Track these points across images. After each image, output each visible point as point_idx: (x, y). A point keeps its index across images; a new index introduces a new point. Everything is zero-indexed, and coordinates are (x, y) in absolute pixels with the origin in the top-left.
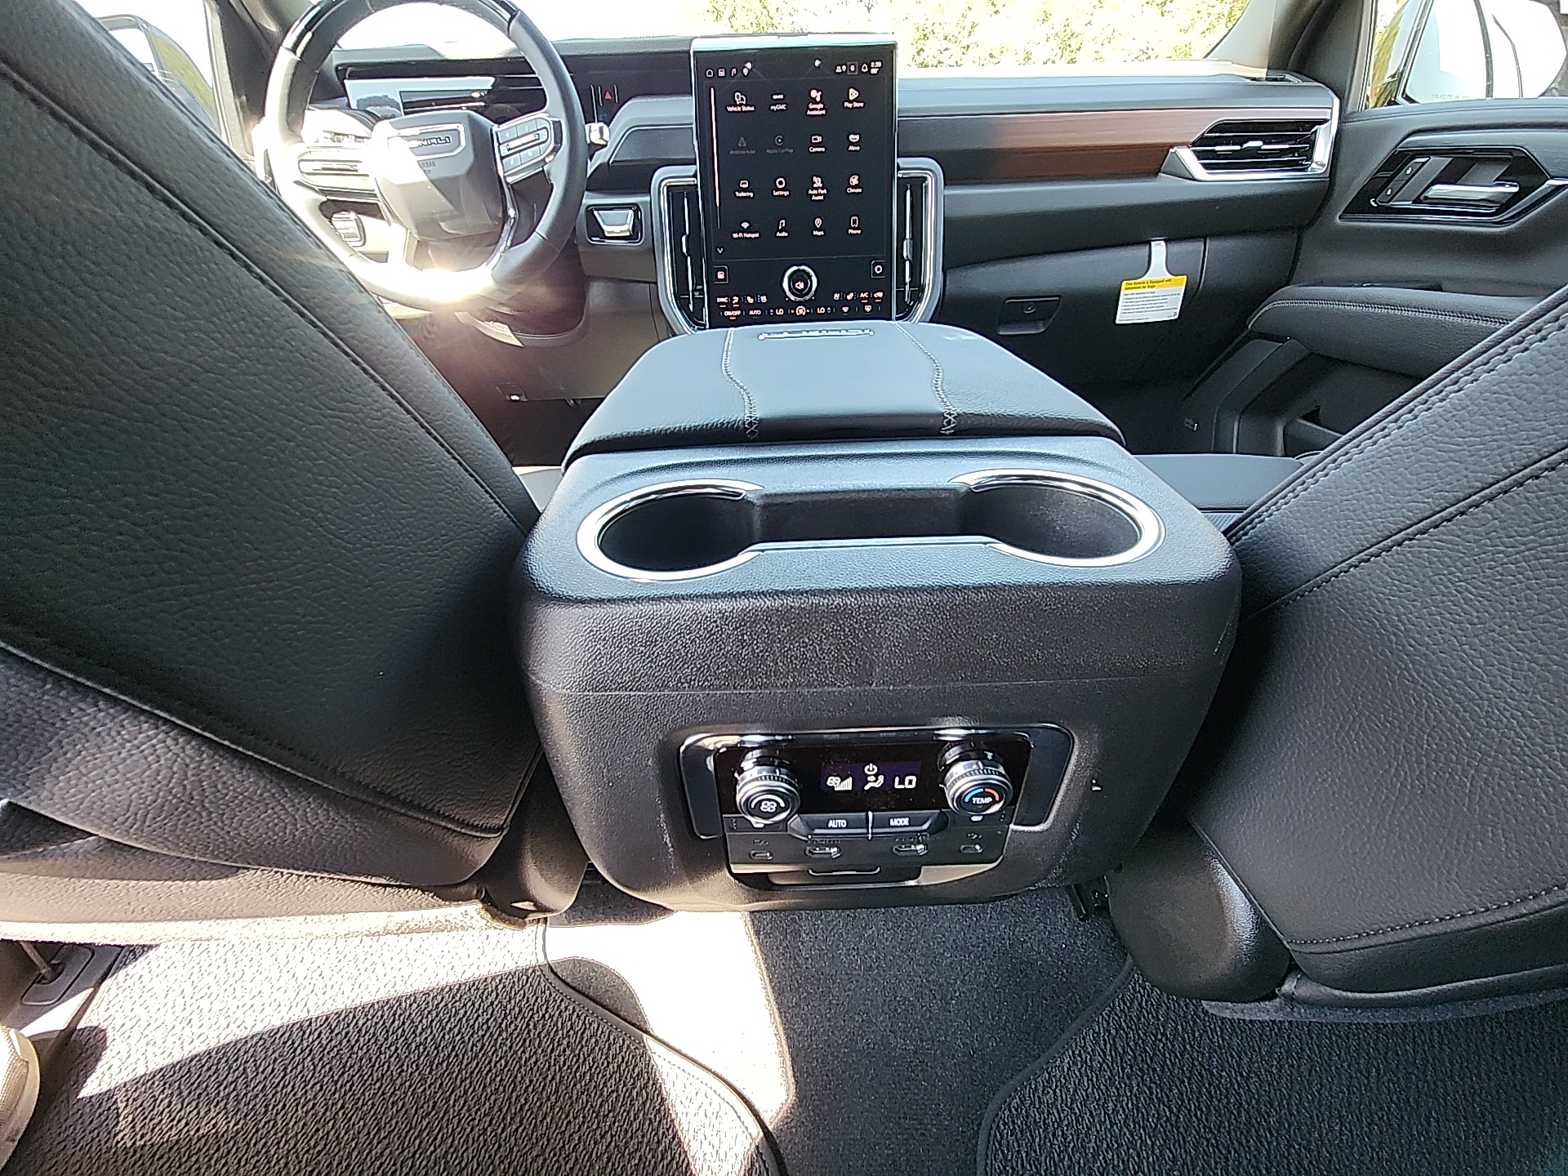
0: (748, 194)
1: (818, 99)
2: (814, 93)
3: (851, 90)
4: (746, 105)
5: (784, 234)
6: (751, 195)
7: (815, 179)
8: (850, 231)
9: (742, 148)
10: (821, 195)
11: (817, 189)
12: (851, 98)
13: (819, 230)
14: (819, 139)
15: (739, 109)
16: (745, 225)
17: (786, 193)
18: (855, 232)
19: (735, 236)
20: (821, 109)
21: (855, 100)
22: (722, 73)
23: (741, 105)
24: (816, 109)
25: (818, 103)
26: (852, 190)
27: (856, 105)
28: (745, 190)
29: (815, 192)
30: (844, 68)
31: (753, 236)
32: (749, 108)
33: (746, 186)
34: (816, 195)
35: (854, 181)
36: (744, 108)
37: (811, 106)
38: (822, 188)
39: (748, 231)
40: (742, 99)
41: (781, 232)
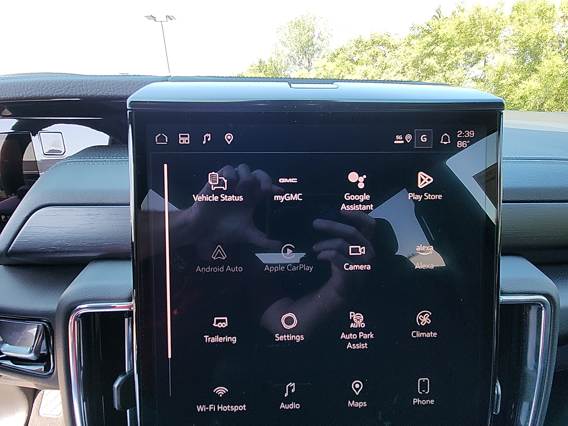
0: (228, 339)
1: (361, 186)
2: (353, 177)
3: (421, 174)
4: (228, 193)
5: (293, 406)
6: (234, 340)
7: (353, 315)
8: (416, 401)
9: (218, 263)
10: (363, 341)
11: (356, 331)
12: (420, 185)
13: (358, 399)
14: (362, 251)
15: (216, 198)
16: (221, 391)
17: (299, 338)
18: (424, 402)
19: (200, 408)
20: (365, 203)
21: (428, 189)
22: (184, 140)
23: (218, 192)
24: (357, 202)
25: (360, 192)
26: (419, 335)
27: (429, 197)
28: (221, 332)
29: (351, 336)
30: (409, 137)
31: (235, 409)
32: (232, 198)
33: (225, 325)
34: (353, 341)
35: (424, 319)
36: (225, 198)
37: (348, 197)
38: (365, 331)
39: (225, 400)
40: (221, 183)
41: (287, 402)
